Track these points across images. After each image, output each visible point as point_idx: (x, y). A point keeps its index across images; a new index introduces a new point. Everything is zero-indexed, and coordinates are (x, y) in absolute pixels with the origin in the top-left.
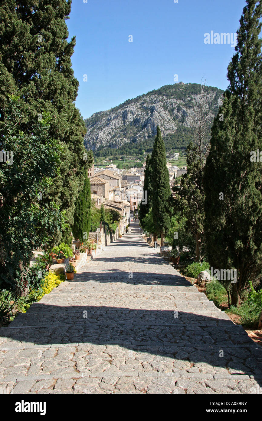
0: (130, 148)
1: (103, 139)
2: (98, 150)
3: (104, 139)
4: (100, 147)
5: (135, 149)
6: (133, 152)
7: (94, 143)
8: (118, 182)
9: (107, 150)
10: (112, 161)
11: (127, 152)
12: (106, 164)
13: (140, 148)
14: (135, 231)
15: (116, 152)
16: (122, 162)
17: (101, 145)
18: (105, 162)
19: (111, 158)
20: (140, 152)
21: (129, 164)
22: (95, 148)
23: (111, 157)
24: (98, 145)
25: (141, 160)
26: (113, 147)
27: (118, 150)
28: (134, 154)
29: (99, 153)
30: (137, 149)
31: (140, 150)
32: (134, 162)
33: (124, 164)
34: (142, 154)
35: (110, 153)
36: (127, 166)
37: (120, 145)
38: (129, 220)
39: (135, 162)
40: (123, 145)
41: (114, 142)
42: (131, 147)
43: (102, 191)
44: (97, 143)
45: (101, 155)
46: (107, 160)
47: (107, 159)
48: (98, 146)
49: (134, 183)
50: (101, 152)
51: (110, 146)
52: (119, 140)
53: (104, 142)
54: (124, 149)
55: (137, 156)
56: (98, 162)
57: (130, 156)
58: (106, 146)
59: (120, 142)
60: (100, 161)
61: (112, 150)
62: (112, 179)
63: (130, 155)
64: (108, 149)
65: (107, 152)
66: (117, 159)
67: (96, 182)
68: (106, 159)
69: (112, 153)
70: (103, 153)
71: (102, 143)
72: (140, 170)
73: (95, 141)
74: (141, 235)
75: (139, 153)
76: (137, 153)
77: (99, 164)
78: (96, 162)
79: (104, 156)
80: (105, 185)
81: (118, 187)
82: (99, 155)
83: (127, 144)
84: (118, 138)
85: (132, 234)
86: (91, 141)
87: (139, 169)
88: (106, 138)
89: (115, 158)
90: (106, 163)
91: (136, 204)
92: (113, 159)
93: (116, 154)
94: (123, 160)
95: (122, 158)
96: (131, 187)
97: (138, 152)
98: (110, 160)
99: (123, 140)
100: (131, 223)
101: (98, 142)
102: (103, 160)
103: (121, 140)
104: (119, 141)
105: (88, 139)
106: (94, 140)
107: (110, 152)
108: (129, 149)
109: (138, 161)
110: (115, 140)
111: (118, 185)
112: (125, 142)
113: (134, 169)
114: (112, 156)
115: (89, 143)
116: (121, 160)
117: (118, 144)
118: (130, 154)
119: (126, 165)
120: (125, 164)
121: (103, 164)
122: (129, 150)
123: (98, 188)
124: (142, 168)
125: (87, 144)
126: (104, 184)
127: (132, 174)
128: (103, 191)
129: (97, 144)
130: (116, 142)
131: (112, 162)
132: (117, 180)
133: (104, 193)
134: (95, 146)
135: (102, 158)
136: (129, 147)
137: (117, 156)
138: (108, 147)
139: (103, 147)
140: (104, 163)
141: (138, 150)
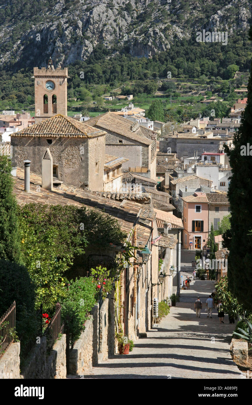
0: (193, 57)
1: (105, 25)
2: (89, 62)
3: (109, 27)
4: (95, 51)
5: (205, 61)
6: (199, 68)
7: (76, 40)
8: (145, 154)
9: (117, 64)
10: (131, 97)
11: (181, 71)
12: (113, 107)
13: (222, 57)
14: (196, 323)
15: (147, 69)
16: (163, 100)
17: (100, 47)
18: (111, 98)
19: (129, 87)
20: (223, 70)
21: (186, 109)
22: (79, 54)
23: (129, 85)
24: (90, 47)
25: (223, 97)
26: (138, 54)
27: (154, 63)
28: (203, 77)
29: (92, 71)
30: (213, 60)
31: (223, 64)
32: (201, 101)
33: (168, 106)
34: (227, 76)
35: (125, 73)
36: (179, 112)
37: (160, 48)
38: (177, 282)
39: (205, 100)
40: (169, 46)
41: (141, 38)
42: (195, 54)
43: (77, 167)
44: (88, 38)
45: (100, 77)
46: (115, 94)
47: (118, 90)
48: (91, 50)
49: (198, 160)
50: (98, 67)
51: (126, 50)
52: (157, 30)
53: (109, 38)
54: (172, 58)
55: (211, 82)
56: (88, 100)
57: (189, 84)
58: (114, 50)
59: (161, 38)
60: (94, 97)
61: (134, 63)
62: (124, 142)
63: (189, 81)
64: (120, 59)
65: (118, 69)
66: (148, 90)
67: (55, 133)
68: (114, 91)
69: (132, 71)
70: (104, 72)
71: (101, 39)
72: (219, 124)
73: (80, 33)
74: (226, 346)
75: (218, 74)
76: (212, 74)
77: (91, 104)
78: (82, 100)
79: (107, 81)
80: (91, 142)
81: (145, 170)
82: (93, 77)
83: (182, 45)
84: (152, 24)
85: (184, 334)
86: (67, 32)
87: (219, 122)
88: (114, 24)
89: (142, 90)
90: (113, 103)
91: (205, 229)
92: (134, 92)
93: (145, 75)
94: (168, 96)
95: (163, 89)
96: (190, 171)
97: (216, 70)
98: (127, 93)
99: (170, 32)
100: (182, 292)
101: (89, 34)
102: (105, 92)
103: (164, 31)
104: (155, 33)
105: (58, 26)
106: (76, 27)
107: (125, 69)
108: (187, 60)
109: (215, 99)
110: (144, 32)
111: (146, 164)
112: (176, 36)
113: (201, 123)
114: (134, 82)
115: (62, 36)
116: (160, 94)
117: (154, 43)
118: (191, 75)
119: (175, 111)
120: (173, 106)
121: (104, 105)
122: (186, 64)
123: (64, 155)
124: (225, 120)
125: (55, 42)
126: (84, 140)
127: (195, 134)
128: (81, 167)
129: (87, 42)
130: (148, 36)
131: (133, 101)
132: (141, 148)
133: (86, 174)
134: (79, 48)
135: (103, 87)
136: (187, 54)
137: (148, 82)
138: (121, 53)
139: (106, 53)
140: (108, 102)
141: (215, 63)
